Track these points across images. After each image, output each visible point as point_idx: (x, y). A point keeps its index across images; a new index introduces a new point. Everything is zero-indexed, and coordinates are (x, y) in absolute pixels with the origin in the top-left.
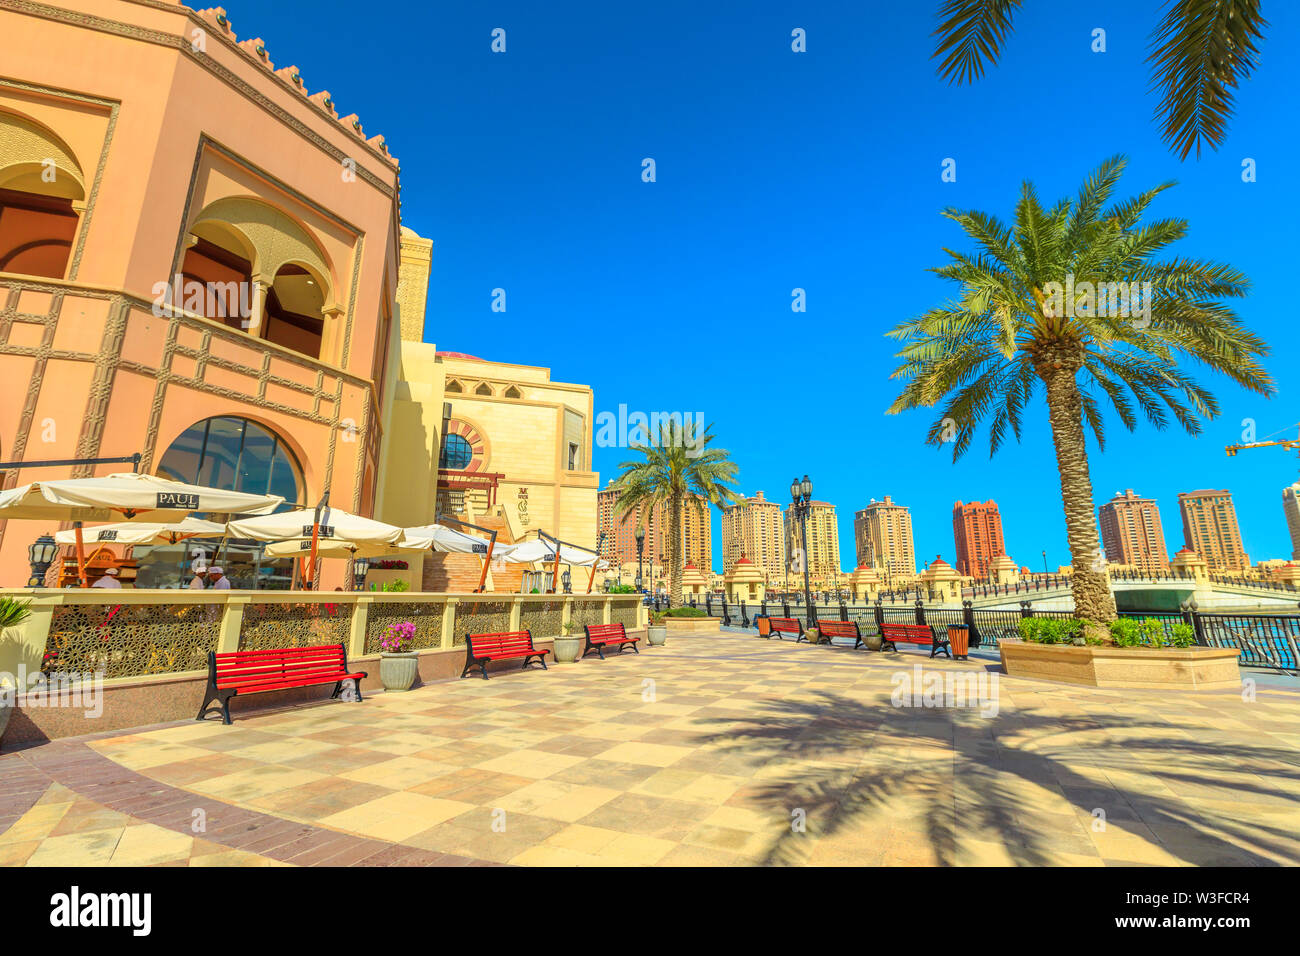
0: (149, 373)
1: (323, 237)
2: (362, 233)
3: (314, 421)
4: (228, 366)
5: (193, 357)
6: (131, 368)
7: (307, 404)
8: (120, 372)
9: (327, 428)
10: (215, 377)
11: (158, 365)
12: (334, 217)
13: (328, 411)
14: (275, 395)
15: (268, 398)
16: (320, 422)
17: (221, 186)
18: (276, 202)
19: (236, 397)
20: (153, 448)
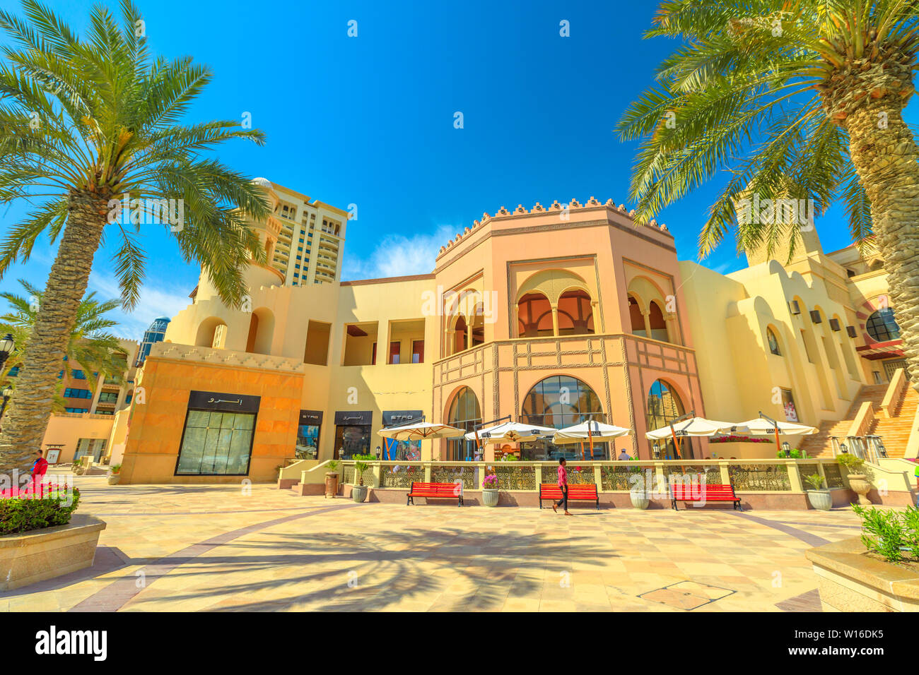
0: (510, 370)
1: (574, 269)
2: (595, 255)
3: (591, 367)
4: (541, 355)
5: (525, 356)
6: (504, 370)
7: (585, 359)
8: (500, 373)
9: (600, 368)
10: (536, 362)
11: (512, 365)
12: (576, 256)
13: (598, 359)
14: (566, 360)
15: (563, 363)
16: (595, 366)
17: (522, 276)
18: (547, 267)
19: (548, 368)
20: (518, 400)
